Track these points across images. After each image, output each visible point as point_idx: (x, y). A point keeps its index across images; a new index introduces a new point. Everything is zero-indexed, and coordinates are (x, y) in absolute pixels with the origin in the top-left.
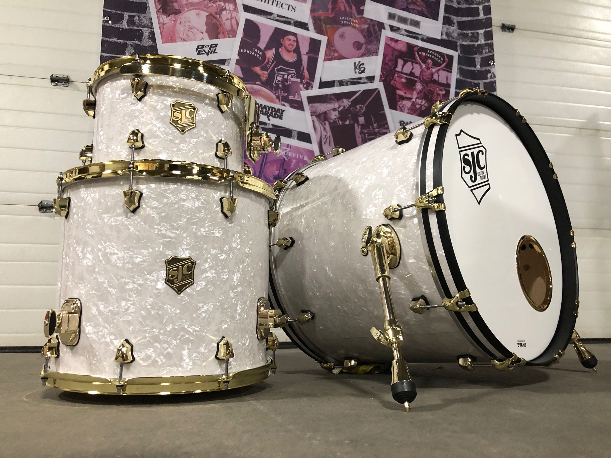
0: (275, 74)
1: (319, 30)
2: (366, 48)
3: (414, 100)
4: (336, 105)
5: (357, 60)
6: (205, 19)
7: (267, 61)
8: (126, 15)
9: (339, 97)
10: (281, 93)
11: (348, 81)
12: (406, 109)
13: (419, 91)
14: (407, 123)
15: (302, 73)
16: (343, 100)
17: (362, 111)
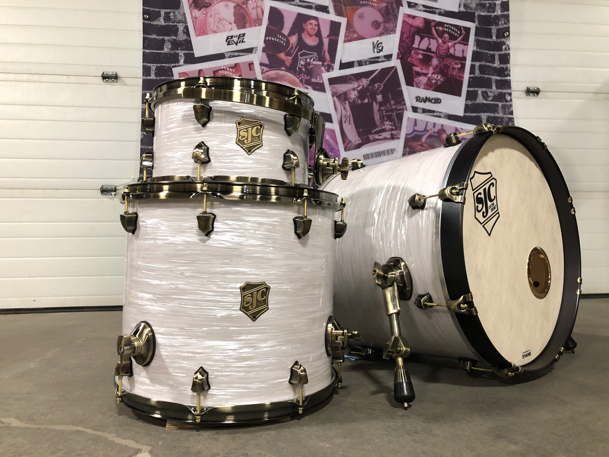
0: (299, 58)
1: (339, 13)
2: (384, 27)
3: (430, 75)
4: (356, 85)
5: (375, 40)
6: (233, 10)
7: (290, 46)
8: (163, 12)
9: (358, 77)
10: (304, 76)
11: (367, 61)
12: (422, 84)
13: (435, 66)
14: (423, 98)
15: (324, 55)
16: (362, 80)
17: (380, 89)
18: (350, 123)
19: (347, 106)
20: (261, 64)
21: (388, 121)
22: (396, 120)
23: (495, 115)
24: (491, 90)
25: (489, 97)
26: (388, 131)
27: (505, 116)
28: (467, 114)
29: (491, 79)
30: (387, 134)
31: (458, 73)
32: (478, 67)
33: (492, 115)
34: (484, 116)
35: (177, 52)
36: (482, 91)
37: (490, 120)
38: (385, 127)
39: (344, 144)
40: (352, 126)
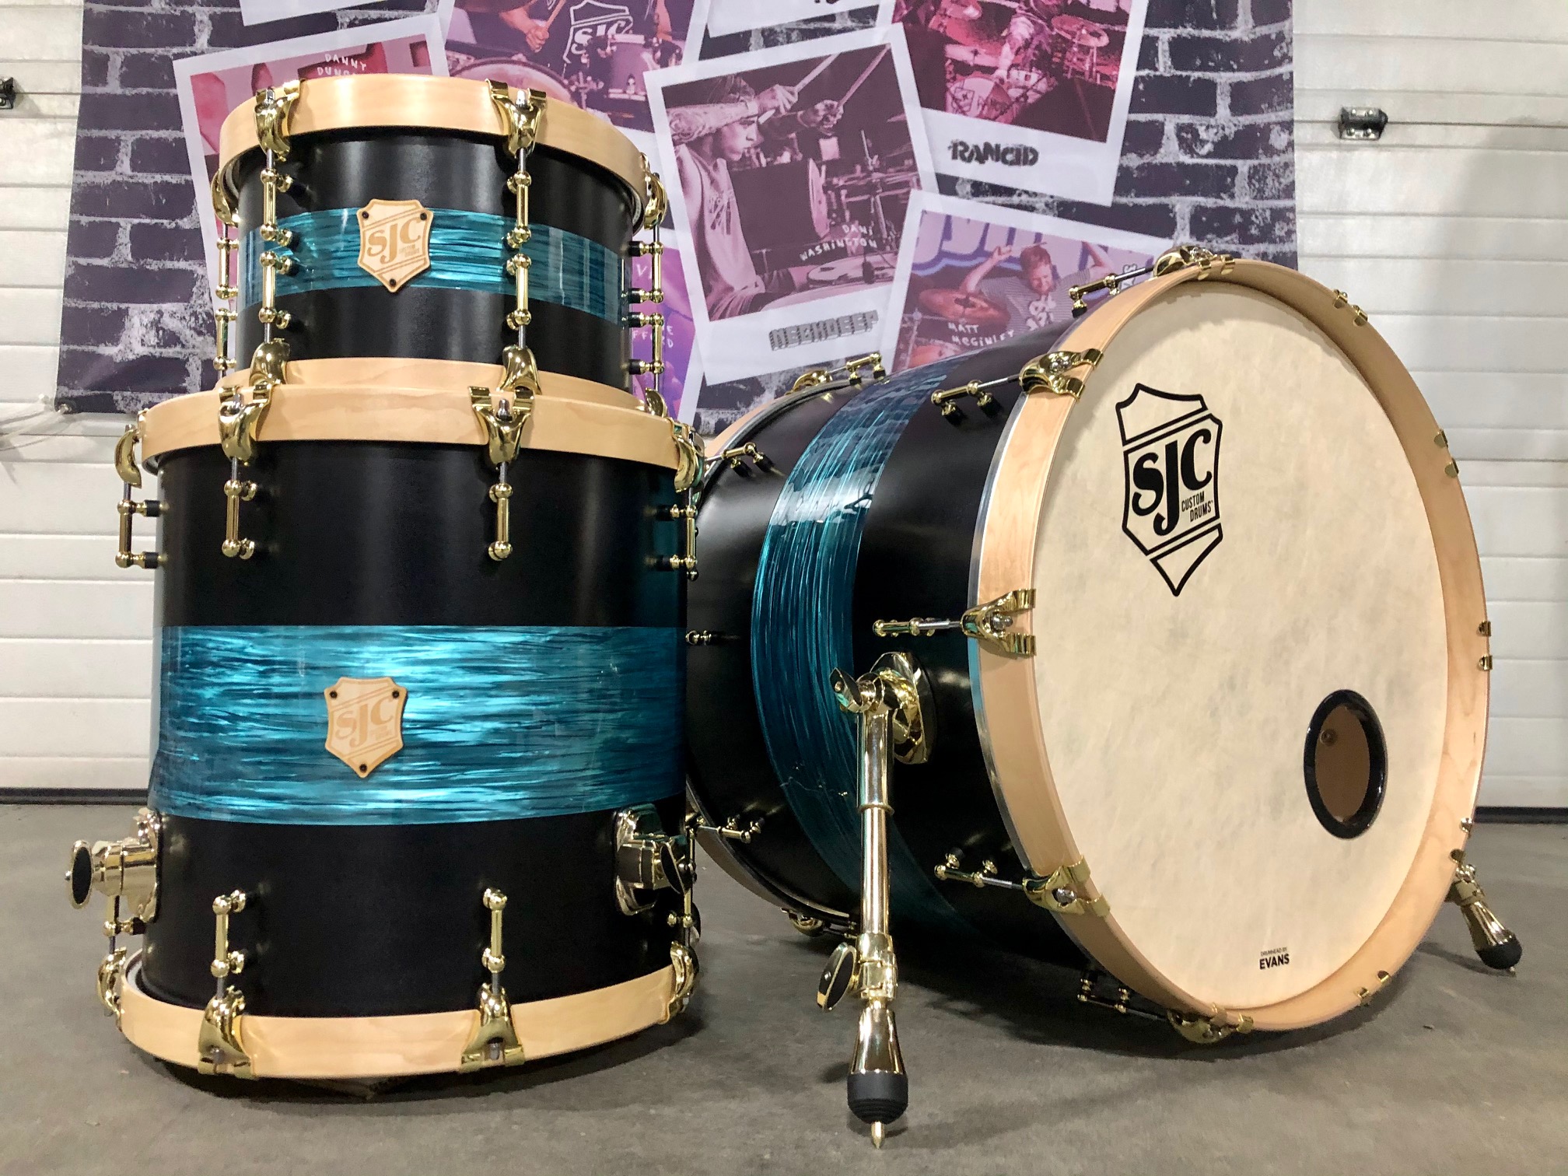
0: (570, 25)
3: (1001, 73)
4: (753, 107)
9: (760, 81)
10: (585, 81)
11: (793, 30)
12: (975, 104)
13: (1021, 43)
14: (976, 147)
15: (651, 17)
16: (773, 90)
17: (832, 119)
18: (728, 232)
19: (723, 176)
20: (451, 46)
21: (857, 222)
22: (882, 219)
23: (1221, 203)
24: (1212, 121)
25: (1203, 142)
26: (853, 255)
27: (1261, 204)
28: (1123, 200)
29: (1212, 85)
30: (851, 267)
31: (1098, 64)
32: (1166, 47)
33: (1209, 202)
34: (1182, 206)
35: (189, 9)
36: (1177, 125)
37: (1204, 219)
38: (844, 242)
39: (706, 296)
40: (735, 240)
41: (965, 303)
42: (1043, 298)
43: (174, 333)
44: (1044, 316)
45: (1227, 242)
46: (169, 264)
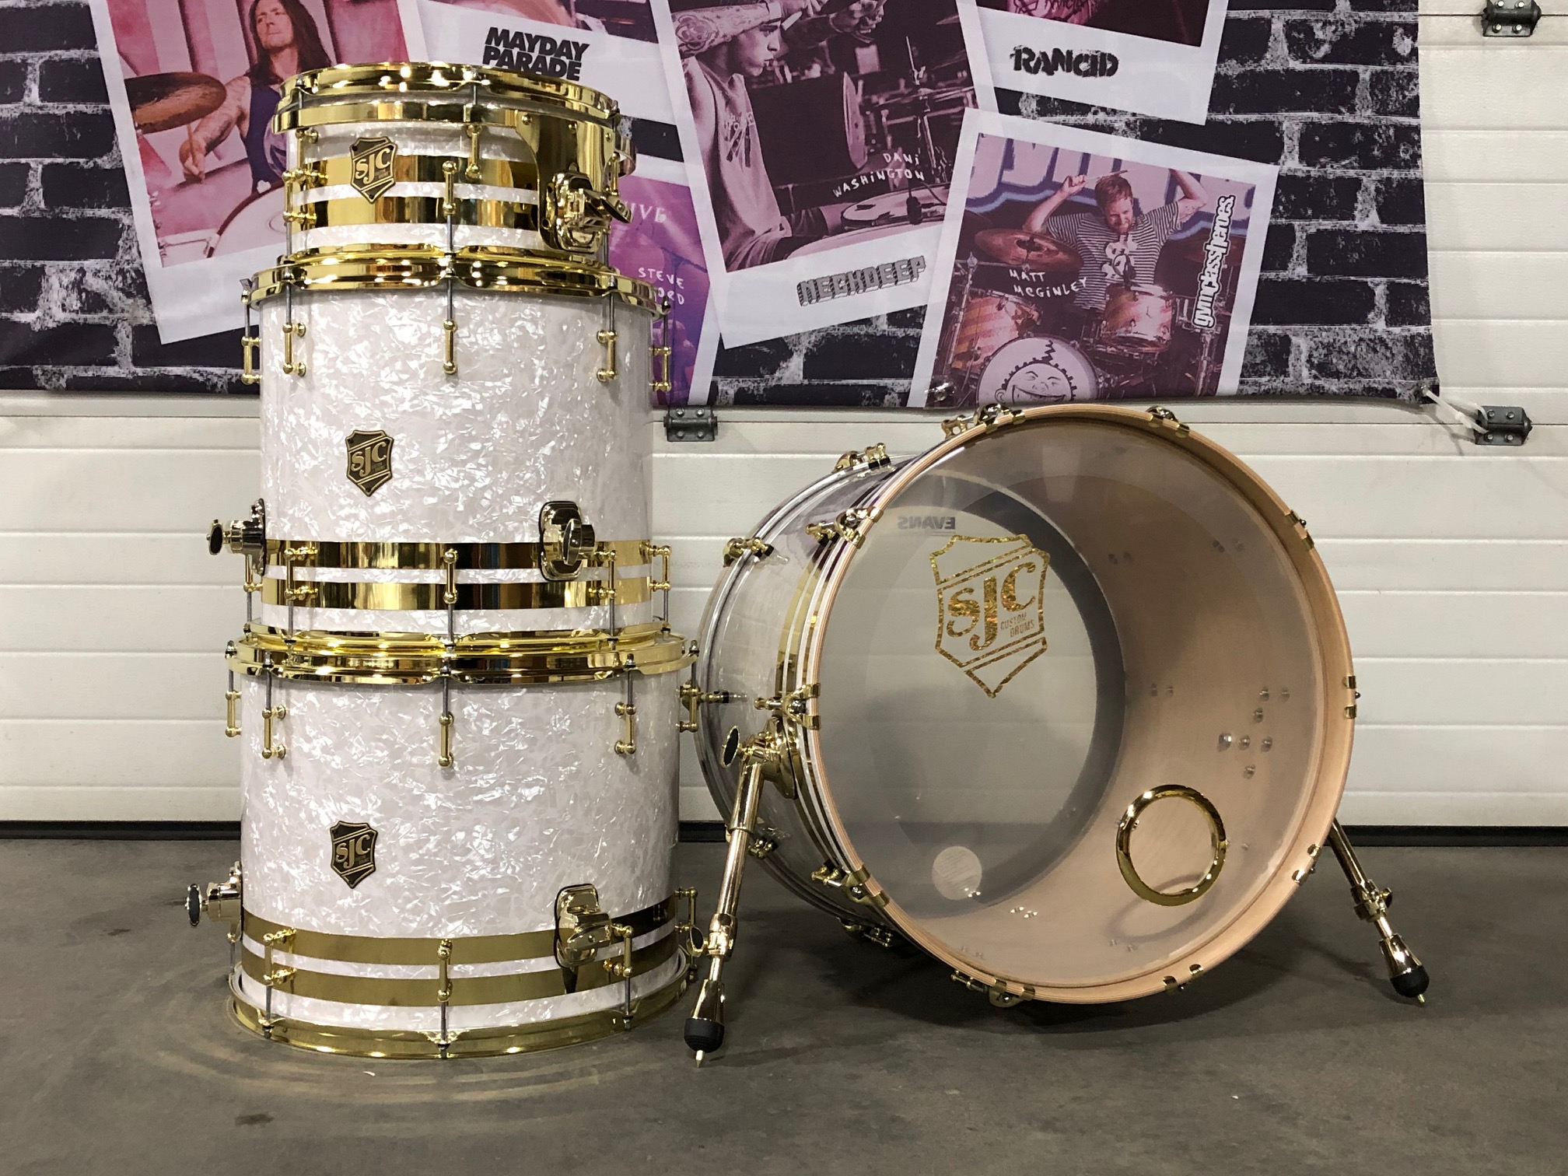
4: (775, 8)
14: (1044, 54)
17: (870, 22)
18: (748, 164)
19: (741, 95)
21: (900, 149)
22: (931, 144)
23: (1339, 117)
24: (1331, 17)
25: (1319, 43)
26: (896, 189)
27: (1385, 120)
28: (1221, 117)
30: (893, 203)
33: (1324, 118)
34: (1291, 123)
36: (1287, 22)
37: (1317, 139)
38: (885, 173)
39: (722, 243)
40: (757, 171)
41: (1030, 246)
42: (1122, 237)
43: (97, 295)
44: (1123, 259)
45: (1344, 166)
46: (89, 213)
